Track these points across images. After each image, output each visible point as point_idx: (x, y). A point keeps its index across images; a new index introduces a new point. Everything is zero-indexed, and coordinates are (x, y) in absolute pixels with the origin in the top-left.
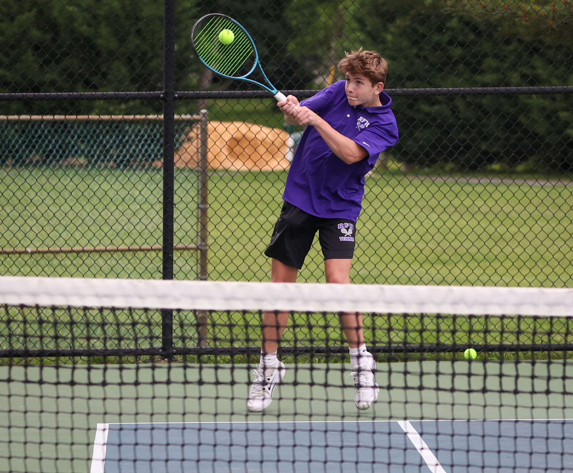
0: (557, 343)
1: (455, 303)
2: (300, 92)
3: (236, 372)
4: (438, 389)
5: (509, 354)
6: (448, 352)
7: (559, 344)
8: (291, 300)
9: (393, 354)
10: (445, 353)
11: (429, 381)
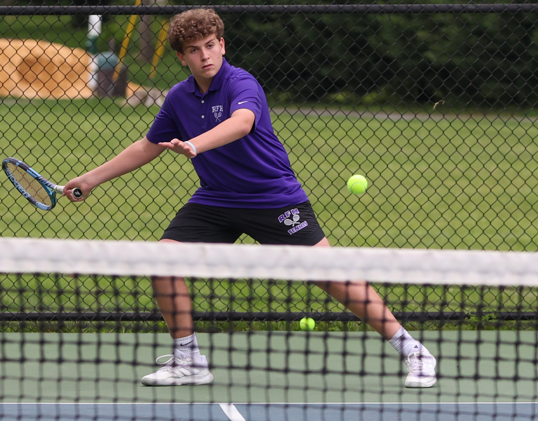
0: (411, 311)
1: (290, 266)
2: (105, 8)
3: (28, 347)
4: (269, 369)
5: (354, 324)
6: (280, 320)
7: (414, 313)
8: (93, 261)
9: (215, 322)
10: (276, 322)
11: (259, 359)
